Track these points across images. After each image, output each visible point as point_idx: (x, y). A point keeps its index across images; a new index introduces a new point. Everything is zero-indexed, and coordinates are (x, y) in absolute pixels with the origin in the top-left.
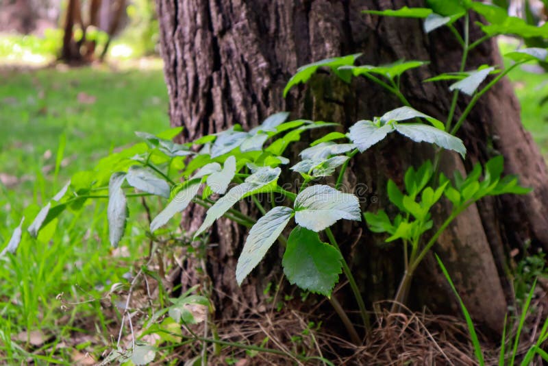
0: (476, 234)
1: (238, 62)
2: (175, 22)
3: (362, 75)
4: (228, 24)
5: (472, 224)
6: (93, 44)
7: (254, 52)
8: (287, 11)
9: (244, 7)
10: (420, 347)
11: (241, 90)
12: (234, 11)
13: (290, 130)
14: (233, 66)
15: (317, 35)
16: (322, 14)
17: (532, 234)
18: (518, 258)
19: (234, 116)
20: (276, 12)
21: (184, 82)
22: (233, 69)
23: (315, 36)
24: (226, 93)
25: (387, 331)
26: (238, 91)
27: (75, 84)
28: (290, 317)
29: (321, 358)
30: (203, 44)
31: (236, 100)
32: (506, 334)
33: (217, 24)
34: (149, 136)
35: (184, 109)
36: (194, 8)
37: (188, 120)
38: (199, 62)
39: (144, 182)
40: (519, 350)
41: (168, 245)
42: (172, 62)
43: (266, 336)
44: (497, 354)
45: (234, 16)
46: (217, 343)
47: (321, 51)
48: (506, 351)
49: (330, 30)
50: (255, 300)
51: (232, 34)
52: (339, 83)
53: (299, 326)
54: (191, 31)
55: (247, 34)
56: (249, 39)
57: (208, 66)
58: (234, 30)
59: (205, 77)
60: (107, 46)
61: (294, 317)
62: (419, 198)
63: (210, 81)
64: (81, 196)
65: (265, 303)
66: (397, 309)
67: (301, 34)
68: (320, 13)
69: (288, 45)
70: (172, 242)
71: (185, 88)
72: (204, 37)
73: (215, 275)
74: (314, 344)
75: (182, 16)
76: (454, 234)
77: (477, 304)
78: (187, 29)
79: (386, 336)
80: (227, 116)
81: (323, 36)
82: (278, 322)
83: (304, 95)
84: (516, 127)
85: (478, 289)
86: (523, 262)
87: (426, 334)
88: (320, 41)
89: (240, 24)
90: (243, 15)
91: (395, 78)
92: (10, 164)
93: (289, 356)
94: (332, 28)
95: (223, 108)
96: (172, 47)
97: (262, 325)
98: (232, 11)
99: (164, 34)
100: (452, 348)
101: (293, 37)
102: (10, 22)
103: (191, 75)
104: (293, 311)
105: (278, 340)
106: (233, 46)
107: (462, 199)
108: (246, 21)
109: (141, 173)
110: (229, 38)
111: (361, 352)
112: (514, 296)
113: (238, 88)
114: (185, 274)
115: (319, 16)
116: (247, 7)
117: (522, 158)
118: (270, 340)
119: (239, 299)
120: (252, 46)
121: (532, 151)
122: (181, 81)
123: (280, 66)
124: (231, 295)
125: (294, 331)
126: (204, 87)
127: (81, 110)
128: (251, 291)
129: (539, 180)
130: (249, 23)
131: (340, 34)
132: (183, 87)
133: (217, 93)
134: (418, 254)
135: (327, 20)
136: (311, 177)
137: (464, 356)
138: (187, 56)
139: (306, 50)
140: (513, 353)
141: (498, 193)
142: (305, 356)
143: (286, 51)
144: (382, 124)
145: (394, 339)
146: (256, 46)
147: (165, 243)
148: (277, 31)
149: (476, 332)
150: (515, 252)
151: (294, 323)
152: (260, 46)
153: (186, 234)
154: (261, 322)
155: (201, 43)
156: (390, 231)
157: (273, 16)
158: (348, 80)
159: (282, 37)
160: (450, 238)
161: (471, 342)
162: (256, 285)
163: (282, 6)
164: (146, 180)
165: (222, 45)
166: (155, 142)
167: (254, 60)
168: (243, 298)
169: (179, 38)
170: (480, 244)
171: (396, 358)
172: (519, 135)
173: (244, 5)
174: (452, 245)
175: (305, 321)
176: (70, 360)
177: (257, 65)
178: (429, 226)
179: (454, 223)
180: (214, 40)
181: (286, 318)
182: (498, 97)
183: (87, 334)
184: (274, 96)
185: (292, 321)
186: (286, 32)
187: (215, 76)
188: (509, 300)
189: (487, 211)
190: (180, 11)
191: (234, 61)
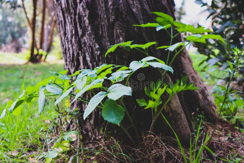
0: (178, 106)
1: (88, 47)
2: (65, 34)
3: (133, 48)
4: (84, 33)
5: (177, 103)
6: (42, 55)
7: (94, 42)
8: (106, 27)
9: (89, 26)
10: (160, 148)
11: (90, 57)
12: (86, 28)
13: (108, 68)
14: (86, 48)
15: (117, 35)
16: (119, 27)
17: (199, 107)
18: (195, 115)
19: (87, 67)
20: (102, 28)
21: (69, 56)
22: (87, 49)
23: (116, 36)
24: (84, 58)
25: (147, 143)
26: (89, 57)
27: (35, 69)
28: (111, 139)
29: (123, 154)
30: (75, 41)
31: (88, 60)
32: (192, 144)
33: (80, 33)
34: (55, 73)
35: (69, 65)
36: (72, 28)
37: (71, 69)
38: (74, 48)
39: (53, 90)
40: (197, 149)
41: (64, 114)
42: (64, 49)
43: (102, 147)
44: (189, 150)
45: (86, 30)
46: (83, 150)
47: (119, 41)
48: (192, 150)
49: (122, 33)
50: (97, 134)
51: (86, 36)
52: (126, 52)
53: (114, 142)
54: (71, 37)
55: (91, 36)
56: (92, 38)
57: (77, 49)
58: (86, 35)
59: (76, 53)
60: (46, 56)
61: (112, 139)
62: (156, 93)
63: (78, 54)
64: (30, 97)
65: (101, 135)
66: (151, 134)
67: (111, 35)
68: (118, 27)
69: (106, 39)
70: (65, 113)
71: (69, 58)
72: (75, 38)
73: (82, 126)
74: (120, 149)
75: (67, 31)
76: (170, 106)
77: (180, 132)
78: (69, 36)
79: (147, 144)
80: (85, 67)
81: (119, 35)
82: (106, 142)
83: (113, 57)
84: (191, 68)
85: (180, 127)
86: (197, 117)
87: (162, 143)
88: (118, 37)
89: (88, 32)
90: (89, 29)
91: (146, 49)
92: (9, 95)
93: (111, 154)
94: (122, 32)
95: (83, 64)
96: (64, 43)
97: (100, 143)
98: (85, 28)
99: (61, 39)
100: (172, 148)
101: (108, 36)
102: (11, 49)
103: (71, 53)
104: (111, 137)
105: (106, 148)
106: (86, 41)
107: (173, 92)
108: (91, 31)
109: (52, 86)
110: (85, 38)
111: (138, 151)
112: (194, 129)
113: (89, 56)
114: (71, 126)
115: (117, 28)
116: (91, 26)
117: (194, 79)
118: (103, 148)
119: (92, 134)
120: (93, 40)
121: (197, 77)
122: (68, 55)
123: (104, 47)
124: (89, 133)
125: (112, 145)
126: (76, 57)
127: (36, 77)
128: (96, 131)
129: (201, 87)
130: (92, 31)
131: (125, 34)
132: (69, 57)
133: (81, 58)
134: (157, 114)
135: (120, 29)
136: (115, 82)
137: (176, 151)
138: (70, 46)
139: (113, 41)
140: (195, 150)
141: (186, 89)
142: (117, 153)
143: (106, 41)
144: (142, 62)
145: (150, 146)
146: (94, 40)
147: (62, 114)
148: (102, 34)
149: (180, 142)
150: (193, 113)
151: (112, 142)
152: (96, 40)
153: (71, 111)
154: (100, 142)
155: (75, 40)
156: (146, 105)
157: (100, 29)
158: (129, 51)
159: (104, 36)
160: (169, 108)
161: (179, 146)
162: (98, 129)
163: (104, 25)
164: (53, 89)
165: (82, 40)
166: (57, 75)
167: (94, 45)
168: (93, 134)
169: (67, 40)
170: (180, 110)
171: (151, 153)
172: (193, 71)
173: (90, 25)
174: (170, 110)
175: (116, 141)
176: (27, 160)
177: (95, 47)
178: (161, 103)
179: (170, 102)
180: (79, 39)
181: (109, 140)
182: (184, 58)
183: (35, 151)
184: (102, 58)
185: (111, 141)
186: (105, 34)
187: (80, 52)
188: (192, 131)
189: (182, 98)
190: (66, 30)
191: (87, 46)
